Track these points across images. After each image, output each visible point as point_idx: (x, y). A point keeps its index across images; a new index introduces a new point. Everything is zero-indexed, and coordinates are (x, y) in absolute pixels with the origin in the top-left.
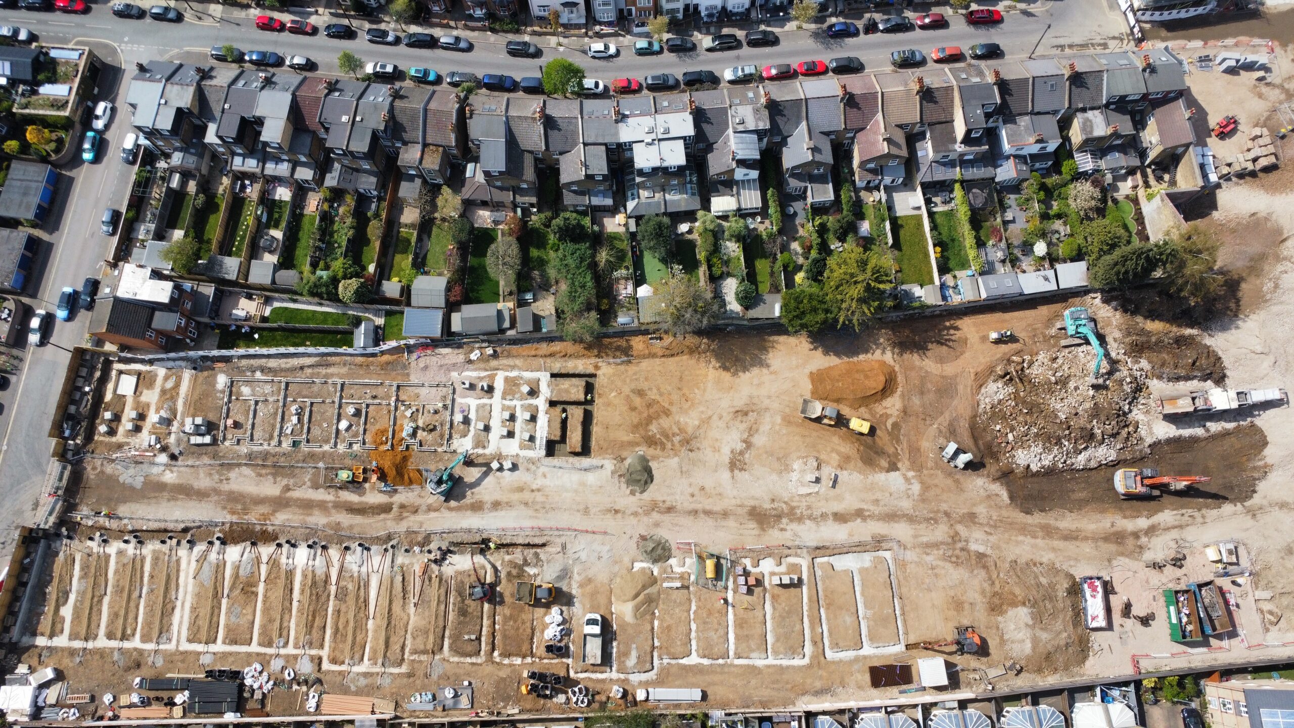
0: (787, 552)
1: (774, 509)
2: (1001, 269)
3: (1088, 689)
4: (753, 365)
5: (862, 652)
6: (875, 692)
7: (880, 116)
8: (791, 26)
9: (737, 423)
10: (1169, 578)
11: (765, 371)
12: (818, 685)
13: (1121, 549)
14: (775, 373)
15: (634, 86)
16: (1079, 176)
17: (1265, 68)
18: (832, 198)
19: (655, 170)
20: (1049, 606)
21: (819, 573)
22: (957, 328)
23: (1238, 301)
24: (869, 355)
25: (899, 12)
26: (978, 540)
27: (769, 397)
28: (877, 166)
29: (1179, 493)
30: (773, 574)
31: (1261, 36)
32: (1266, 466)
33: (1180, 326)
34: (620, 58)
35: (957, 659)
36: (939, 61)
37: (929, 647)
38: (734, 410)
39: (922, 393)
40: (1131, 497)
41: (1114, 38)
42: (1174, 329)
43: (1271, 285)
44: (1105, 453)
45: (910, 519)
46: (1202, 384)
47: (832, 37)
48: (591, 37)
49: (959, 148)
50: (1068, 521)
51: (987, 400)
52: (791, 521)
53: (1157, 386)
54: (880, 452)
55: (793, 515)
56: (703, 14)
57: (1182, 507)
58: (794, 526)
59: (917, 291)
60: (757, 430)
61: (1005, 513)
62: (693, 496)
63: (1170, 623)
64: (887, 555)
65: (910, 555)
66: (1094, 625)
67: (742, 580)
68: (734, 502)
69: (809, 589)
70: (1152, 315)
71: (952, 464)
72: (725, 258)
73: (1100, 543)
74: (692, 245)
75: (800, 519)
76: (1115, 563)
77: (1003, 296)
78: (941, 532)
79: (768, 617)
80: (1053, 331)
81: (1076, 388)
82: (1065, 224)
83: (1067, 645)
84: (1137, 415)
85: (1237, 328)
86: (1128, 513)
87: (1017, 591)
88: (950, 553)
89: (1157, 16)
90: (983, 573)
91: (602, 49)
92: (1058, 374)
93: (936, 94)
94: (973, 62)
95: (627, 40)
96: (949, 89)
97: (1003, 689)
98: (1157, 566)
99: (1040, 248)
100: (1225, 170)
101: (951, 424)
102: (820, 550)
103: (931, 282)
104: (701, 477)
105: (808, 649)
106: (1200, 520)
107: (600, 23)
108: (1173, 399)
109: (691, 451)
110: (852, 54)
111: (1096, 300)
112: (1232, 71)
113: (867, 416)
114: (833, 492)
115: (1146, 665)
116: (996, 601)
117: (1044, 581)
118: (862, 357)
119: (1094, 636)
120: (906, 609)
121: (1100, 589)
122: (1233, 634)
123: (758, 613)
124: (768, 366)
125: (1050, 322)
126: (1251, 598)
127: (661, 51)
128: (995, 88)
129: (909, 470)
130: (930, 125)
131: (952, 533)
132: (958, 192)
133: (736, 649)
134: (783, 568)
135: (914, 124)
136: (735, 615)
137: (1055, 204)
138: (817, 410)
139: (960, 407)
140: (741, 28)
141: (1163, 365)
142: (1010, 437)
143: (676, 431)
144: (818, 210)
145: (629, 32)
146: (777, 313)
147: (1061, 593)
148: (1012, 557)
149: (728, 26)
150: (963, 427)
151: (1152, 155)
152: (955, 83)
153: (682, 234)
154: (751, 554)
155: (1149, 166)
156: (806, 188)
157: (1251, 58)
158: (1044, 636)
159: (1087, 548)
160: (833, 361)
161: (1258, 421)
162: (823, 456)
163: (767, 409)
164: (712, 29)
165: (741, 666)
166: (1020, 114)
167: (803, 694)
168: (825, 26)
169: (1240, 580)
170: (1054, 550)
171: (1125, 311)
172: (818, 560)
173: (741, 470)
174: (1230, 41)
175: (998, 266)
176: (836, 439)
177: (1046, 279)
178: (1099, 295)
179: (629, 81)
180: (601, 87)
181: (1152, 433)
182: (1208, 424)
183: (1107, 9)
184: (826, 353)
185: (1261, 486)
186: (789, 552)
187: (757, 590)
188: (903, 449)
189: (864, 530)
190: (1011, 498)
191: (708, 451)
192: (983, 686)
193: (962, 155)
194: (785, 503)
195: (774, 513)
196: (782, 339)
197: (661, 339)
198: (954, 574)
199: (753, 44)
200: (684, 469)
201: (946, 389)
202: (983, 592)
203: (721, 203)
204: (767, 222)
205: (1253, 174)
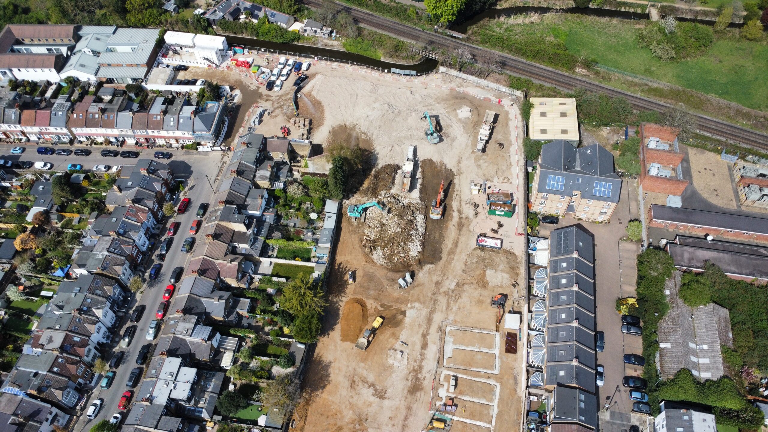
0: (437, 379)
1: (412, 380)
2: (317, 236)
3: (529, 256)
4: (327, 371)
5: (497, 355)
6: (519, 353)
7: (216, 261)
8: (138, 296)
9: (358, 388)
10: (483, 211)
11: (332, 365)
12: (511, 381)
13: (466, 226)
14: (335, 360)
15: (128, 395)
16: (285, 190)
17: (264, 111)
18: (249, 300)
19: (192, 389)
20: (487, 261)
21: (452, 365)
22: (340, 264)
23: (366, 150)
24: (341, 308)
25: (161, 242)
26: (450, 284)
27: (348, 366)
28: (242, 274)
29: (446, 196)
30: (448, 391)
31: (250, 107)
32: (441, 163)
33: (369, 175)
34: (105, 400)
35: (507, 309)
36: (197, 231)
37: (499, 320)
38: (350, 388)
39: (369, 289)
40: (443, 214)
41: (222, 158)
42: (370, 177)
43: (363, 135)
44: (420, 219)
45: (432, 312)
46: (398, 174)
47: (156, 278)
48: (81, 415)
49: (250, 232)
50: (448, 244)
51: (381, 260)
52: (421, 372)
53: (393, 191)
54: (394, 317)
55: (417, 371)
56: (105, 342)
57: (452, 197)
58: (424, 371)
59: (315, 275)
60: (365, 378)
61: (439, 268)
62: (394, 425)
63: (503, 216)
64: (448, 328)
65: (451, 317)
66: (499, 246)
67: (448, 408)
68: (403, 402)
69: (459, 373)
70: (361, 183)
71: (409, 285)
72: (259, 369)
73: (462, 233)
74: (243, 386)
75: (421, 367)
76: (472, 230)
77: (332, 237)
78: (442, 300)
79: (471, 399)
80: (355, 223)
81: (387, 220)
82: (305, 203)
83: (507, 258)
84: (406, 202)
85: (378, 154)
86: (450, 218)
87: (478, 273)
88: (453, 298)
89: (221, 139)
90: (466, 287)
91: (94, 408)
92: (378, 226)
93: (218, 232)
94: (205, 217)
95: (96, 391)
96: (218, 226)
97: (524, 292)
98: (477, 214)
99: (313, 216)
100: (305, 137)
101: (389, 280)
102: (439, 362)
103: (313, 268)
104: (384, 418)
105: (492, 382)
106: (459, 193)
107: (77, 404)
108: (403, 184)
109: (367, 419)
110: (172, 270)
111: (346, 202)
112: (260, 122)
113: (373, 318)
114: (410, 347)
115: (521, 230)
116: (481, 284)
117: (475, 260)
118: (341, 312)
119: (504, 247)
120: (478, 326)
121: (483, 238)
122: (512, 195)
123: (468, 404)
124: (330, 362)
125: (350, 224)
126: (497, 184)
127: (115, 373)
128: (227, 206)
129: (407, 306)
130: (231, 241)
131: (444, 294)
132: (270, 242)
133: (486, 422)
134: (446, 384)
135: (228, 249)
136: (467, 418)
137: (293, 205)
138: (363, 341)
139: (381, 274)
140: (125, 323)
141: (385, 186)
142: (402, 255)
143: (352, 426)
144: (252, 310)
145: (92, 389)
146: (303, 347)
147: (482, 254)
148: (461, 271)
149: (120, 330)
150: (391, 275)
151: (287, 160)
152: (216, 222)
153: (235, 390)
154: (435, 400)
155: (291, 163)
156: (237, 313)
157: (258, 113)
158: (501, 267)
159: (463, 239)
160: (338, 327)
161: (421, 159)
162: (389, 346)
163: (355, 370)
164: (117, 339)
165: (496, 422)
166: (245, 202)
167: (516, 391)
168: (148, 279)
169: (488, 185)
170: (461, 253)
171: (355, 193)
172: (445, 364)
173: (385, 393)
174: (246, 118)
175: (315, 237)
176: (381, 337)
177: (330, 217)
178: (344, 200)
179: (124, 397)
180: (118, 415)
181: (415, 199)
182: (417, 177)
183: (207, 157)
184: (333, 329)
185: (449, 166)
186: (437, 378)
187: (456, 402)
188: (395, 306)
189: (433, 336)
190: (432, 263)
191: (370, 409)
192: (522, 301)
193: (253, 232)
194: (410, 373)
195: (414, 381)
196: (317, 350)
197: (294, 420)
198: (464, 299)
199: (138, 319)
200: (377, 426)
201: (370, 278)
202: (476, 289)
203: (226, 361)
204: (247, 340)
205: (310, 129)
